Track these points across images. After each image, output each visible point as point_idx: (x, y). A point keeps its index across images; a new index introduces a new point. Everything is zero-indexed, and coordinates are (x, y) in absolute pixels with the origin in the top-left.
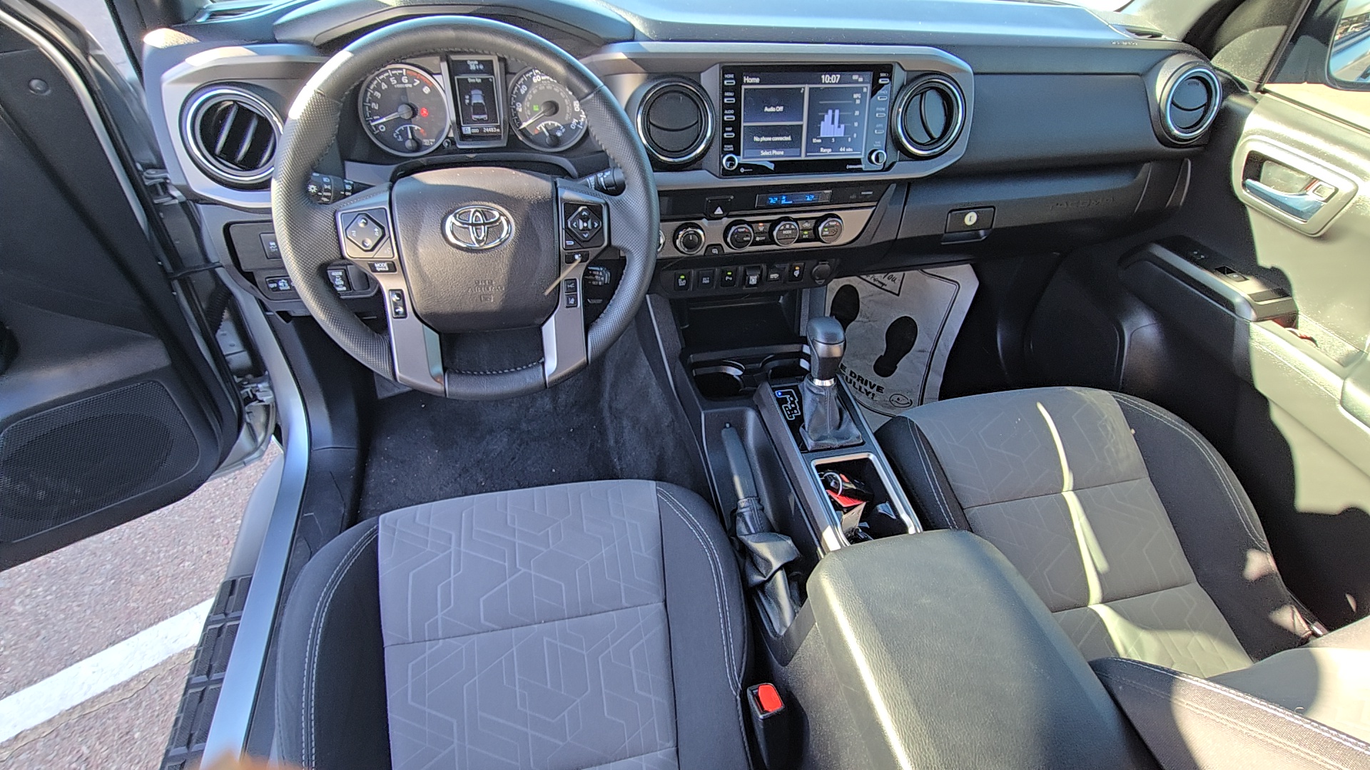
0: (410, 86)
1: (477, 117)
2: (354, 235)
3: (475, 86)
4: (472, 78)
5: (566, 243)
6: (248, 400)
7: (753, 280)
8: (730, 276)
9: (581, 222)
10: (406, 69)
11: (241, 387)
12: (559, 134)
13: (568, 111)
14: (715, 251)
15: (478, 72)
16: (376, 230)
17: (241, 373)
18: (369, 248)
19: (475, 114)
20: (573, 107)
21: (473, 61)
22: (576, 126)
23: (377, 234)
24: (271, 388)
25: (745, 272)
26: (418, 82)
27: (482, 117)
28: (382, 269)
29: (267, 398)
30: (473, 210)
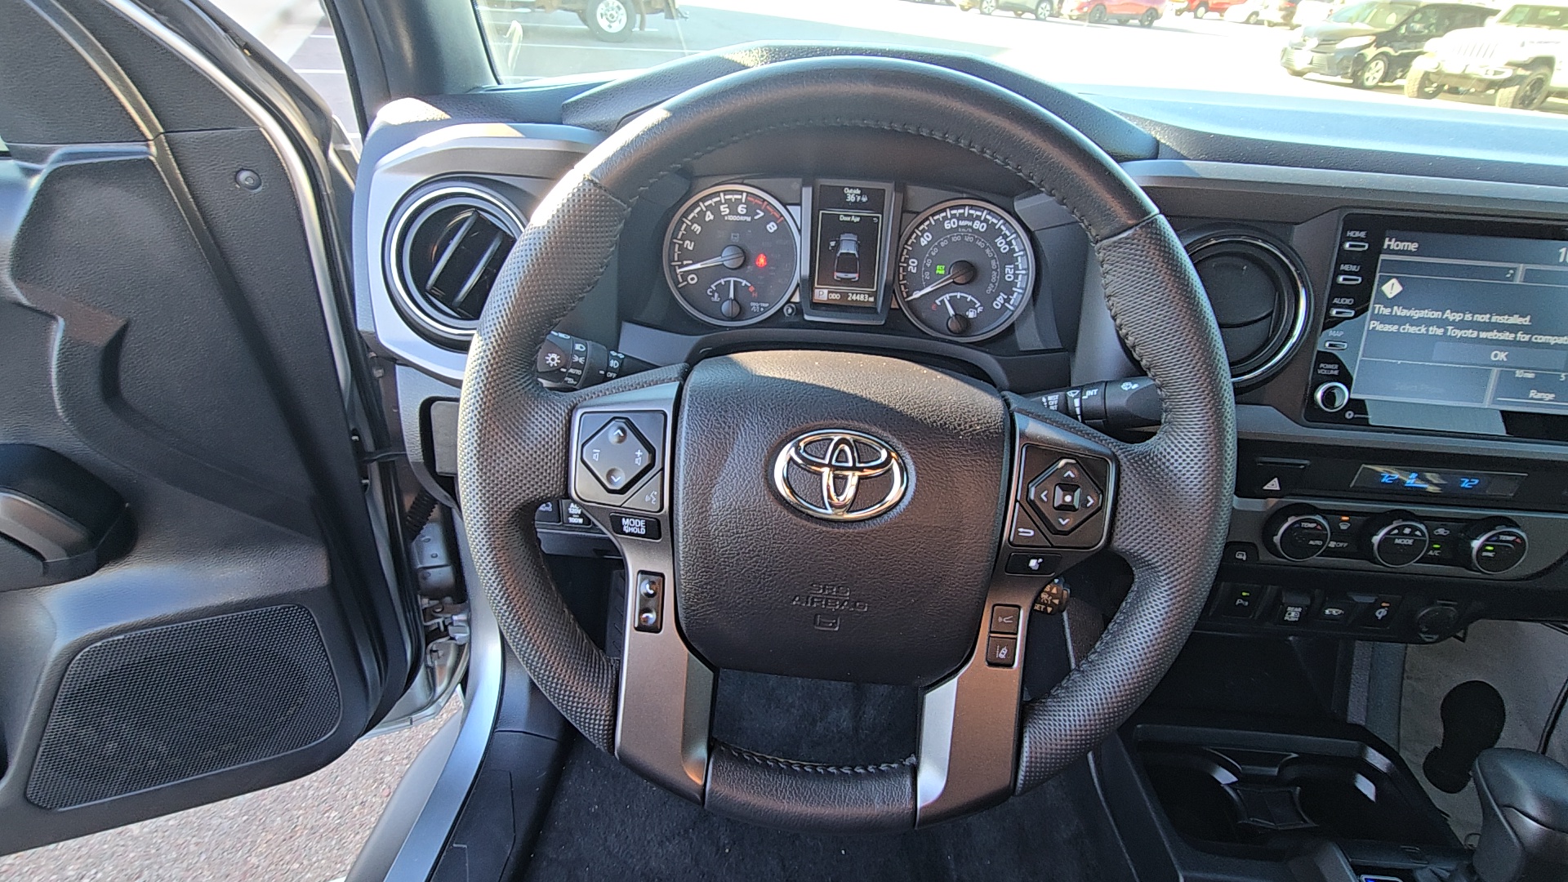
0: (749, 219)
1: (842, 275)
2: (596, 457)
3: (849, 227)
4: (845, 215)
5: (1017, 532)
6: (434, 635)
7: (1293, 614)
8: (1244, 598)
9: (1059, 491)
10: (748, 193)
11: (430, 614)
12: (971, 314)
13: (994, 279)
14: (1242, 556)
15: (856, 205)
16: (639, 453)
17: (436, 593)
18: (618, 487)
19: (837, 271)
20: (1003, 274)
21: (854, 188)
22: (1003, 305)
23: (638, 461)
24: (469, 622)
25: (1278, 597)
26: (762, 214)
27: (850, 276)
28: (633, 530)
29: (461, 637)
30: (836, 439)
